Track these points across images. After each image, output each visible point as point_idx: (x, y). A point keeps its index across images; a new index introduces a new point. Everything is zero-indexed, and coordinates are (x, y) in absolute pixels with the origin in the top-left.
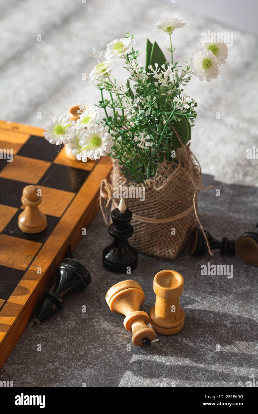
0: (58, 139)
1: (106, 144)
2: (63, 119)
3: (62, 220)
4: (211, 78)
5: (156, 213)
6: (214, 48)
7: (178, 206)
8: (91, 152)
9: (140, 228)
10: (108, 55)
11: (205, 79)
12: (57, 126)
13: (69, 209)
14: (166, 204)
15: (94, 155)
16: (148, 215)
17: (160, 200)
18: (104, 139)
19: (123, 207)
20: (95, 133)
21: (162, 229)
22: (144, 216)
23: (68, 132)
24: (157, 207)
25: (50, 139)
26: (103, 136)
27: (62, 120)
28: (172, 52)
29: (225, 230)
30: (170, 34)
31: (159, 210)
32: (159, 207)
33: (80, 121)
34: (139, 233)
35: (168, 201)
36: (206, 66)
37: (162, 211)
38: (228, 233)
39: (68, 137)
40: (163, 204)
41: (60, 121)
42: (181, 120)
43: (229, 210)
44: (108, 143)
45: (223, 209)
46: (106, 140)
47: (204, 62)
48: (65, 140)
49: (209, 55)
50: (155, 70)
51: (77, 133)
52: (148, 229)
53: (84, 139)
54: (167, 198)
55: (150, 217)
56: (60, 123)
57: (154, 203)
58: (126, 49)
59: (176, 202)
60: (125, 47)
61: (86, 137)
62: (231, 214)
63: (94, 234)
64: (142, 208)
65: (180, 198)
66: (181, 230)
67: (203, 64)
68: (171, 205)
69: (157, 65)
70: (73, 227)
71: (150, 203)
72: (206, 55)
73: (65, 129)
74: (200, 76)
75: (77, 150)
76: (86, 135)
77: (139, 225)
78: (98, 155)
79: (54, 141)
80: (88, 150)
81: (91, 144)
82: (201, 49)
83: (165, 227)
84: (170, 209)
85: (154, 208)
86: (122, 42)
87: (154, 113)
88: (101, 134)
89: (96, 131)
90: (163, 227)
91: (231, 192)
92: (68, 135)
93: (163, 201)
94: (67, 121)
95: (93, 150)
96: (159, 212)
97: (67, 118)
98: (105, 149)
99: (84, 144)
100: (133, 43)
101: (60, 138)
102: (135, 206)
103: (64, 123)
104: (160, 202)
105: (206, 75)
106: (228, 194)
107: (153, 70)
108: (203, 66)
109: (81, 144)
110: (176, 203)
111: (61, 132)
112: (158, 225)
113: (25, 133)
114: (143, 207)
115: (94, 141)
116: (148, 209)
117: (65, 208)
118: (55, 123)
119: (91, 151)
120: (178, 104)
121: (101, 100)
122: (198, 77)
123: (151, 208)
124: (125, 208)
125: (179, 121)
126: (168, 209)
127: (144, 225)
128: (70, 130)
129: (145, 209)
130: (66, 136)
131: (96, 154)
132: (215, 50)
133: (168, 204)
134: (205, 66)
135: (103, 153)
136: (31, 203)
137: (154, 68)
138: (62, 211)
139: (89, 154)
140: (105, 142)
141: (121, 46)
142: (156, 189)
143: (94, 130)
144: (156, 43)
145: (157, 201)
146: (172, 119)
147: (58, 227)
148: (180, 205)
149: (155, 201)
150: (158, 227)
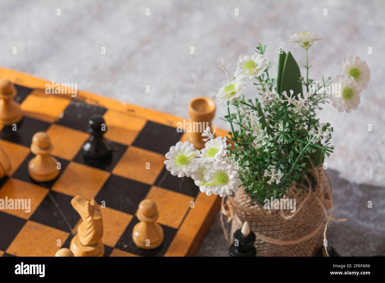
0: (181, 170)
1: (233, 182)
2: (186, 147)
3: (179, 233)
4: (351, 109)
5: (281, 235)
6: (356, 72)
7: (306, 229)
8: (216, 189)
9: (264, 247)
10: (238, 75)
11: (345, 110)
12: (180, 155)
13: (187, 218)
14: (293, 228)
15: (220, 192)
16: (272, 236)
17: (287, 224)
18: (231, 177)
19: (246, 231)
20: (221, 169)
21: (287, 250)
22: (268, 236)
23: (191, 163)
24: (283, 230)
25: (171, 169)
26: (231, 174)
27: (185, 149)
28: (308, 68)
29: (353, 244)
30: (307, 50)
31: (285, 233)
32: (286, 230)
33: (206, 151)
34: (262, 252)
35: (295, 225)
36: (347, 97)
37: (288, 234)
38: (356, 247)
39: (192, 168)
40: (289, 228)
41: (183, 149)
42: (315, 151)
43: (358, 217)
44: (236, 181)
45: (351, 215)
46: (233, 178)
47: (345, 92)
48: (188, 172)
49: (351, 83)
50: (290, 97)
51: (202, 165)
52: (272, 249)
53: (209, 175)
54: (293, 222)
55: (275, 238)
56: (183, 151)
57: (280, 226)
58: (258, 70)
59: (303, 225)
60: (257, 68)
61: (211, 173)
62: (360, 222)
63: (212, 243)
64: (266, 229)
65: (308, 221)
66: (307, 250)
67: (344, 94)
68: (298, 229)
69: (292, 92)
70: (191, 241)
71: (275, 225)
72: (347, 84)
73: (189, 159)
74: (339, 108)
75: (201, 182)
76: (212, 171)
77: (262, 244)
78: (224, 193)
79: (176, 173)
80: (213, 186)
81: (217, 181)
82: (341, 76)
83: (291, 249)
84: (297, 232)
85: (280, 230)
86: (254, 60)
87: (286, 142)
88: (229, 171)
89: (222, 168)
90: (288, 249)
91: (360, 194)
92: (191, 166)
93: (290, 224)
94: (191, 151)
95: (219, 187)
96: (285, 235)
97: (190, 147)
98: (232, 188)
99: (209, 180)
100: (266, 63)
101: (183, 169)
102: (259, 226)
103: (188, 152)
104: (287, 226)
105: (346, 106)
106: (357, 197)
107: (288, 97)
108: (344, 96)
109: (205, 179)
110: (304, 227)
111: (184, 162)
112: (283, 246)
113: (141, 118)
114: (268, 228)
115: (220, 178)
116: (273, 230)
117: (182, 216)
118: (178, 151)
119: (216, 187)
120: (315, 138)
121: (227, 114)
122: (337, 109)
123: (276, 230)
124: (249, 232)
125: (313, 152)
126: (295, 232)
127: (267, 245)
128: (194, 161)
129: (270, 231)
130: (189, 167)
131: (222, 192)
132: (357, 74)
133: (295, 227)
134: (345, 97)
135: (229, 191)
136: (148, 220)
137: (289, 95)
138: (180, 221)
139: (214, 190)
140: (233, 180)
141: (252, 66)
142: (284, 217)
143: (221, 167)
144: (290, 54)
145: (284, 224)
146: (306, 151)
147: (175, 241)
148: (308, 228)
149: (281, 224)
150: (283, 248)
